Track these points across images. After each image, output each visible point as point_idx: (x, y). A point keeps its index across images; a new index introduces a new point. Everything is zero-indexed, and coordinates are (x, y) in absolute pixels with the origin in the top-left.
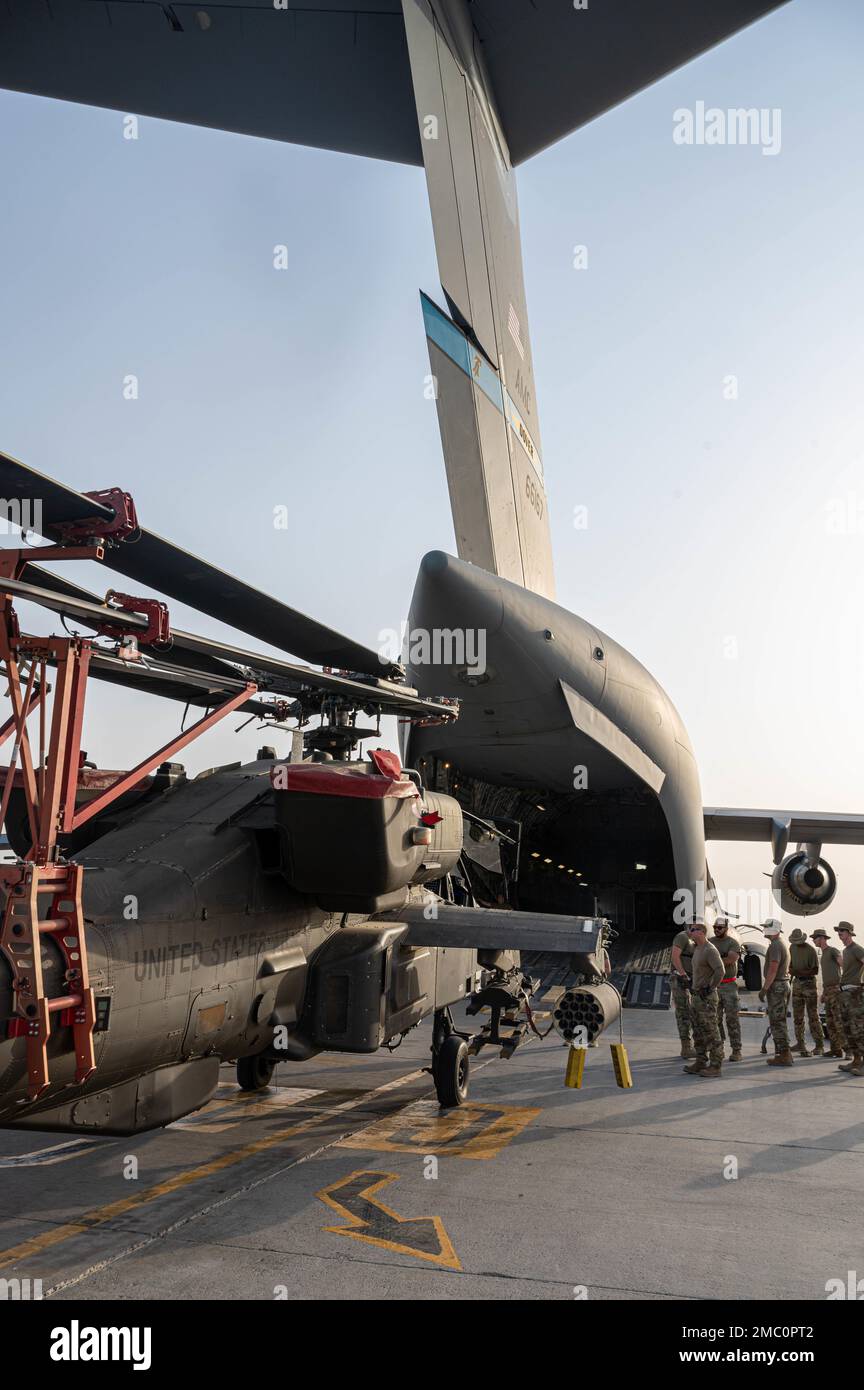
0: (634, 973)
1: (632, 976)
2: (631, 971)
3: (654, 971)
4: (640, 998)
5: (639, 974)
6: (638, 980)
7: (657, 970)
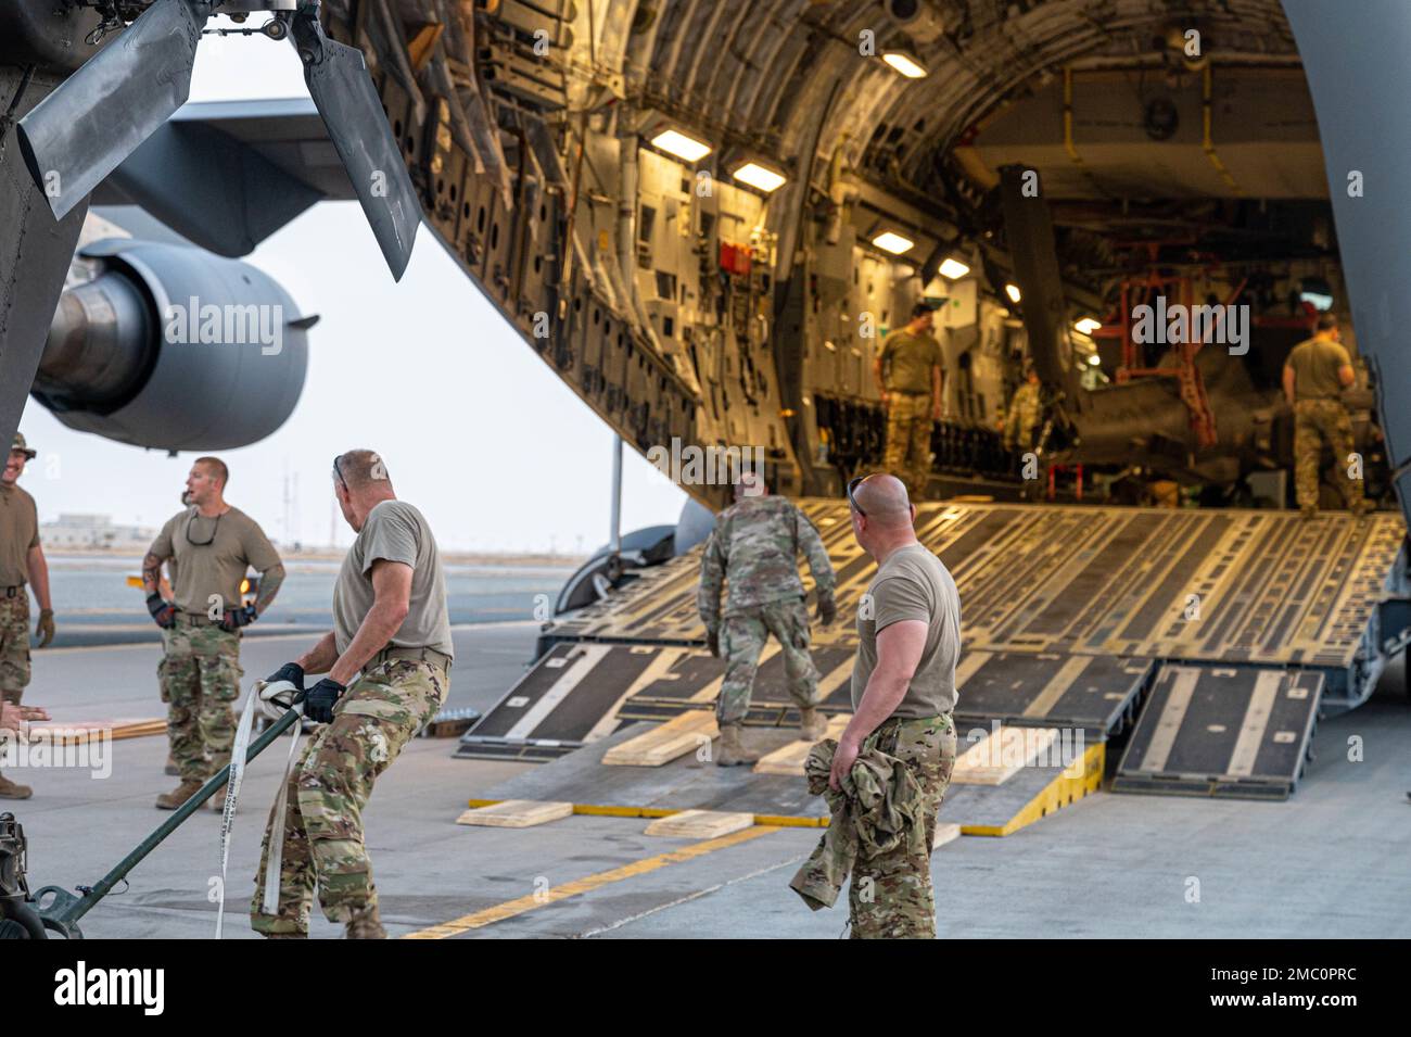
0: (1174, 661)
1: (1164, 673)
2: (1164, 652)
3: (1255, 654)
4: (1176, 758)
5: (1189, 663)
6: (1186, 684)
7: (1272, 646)
